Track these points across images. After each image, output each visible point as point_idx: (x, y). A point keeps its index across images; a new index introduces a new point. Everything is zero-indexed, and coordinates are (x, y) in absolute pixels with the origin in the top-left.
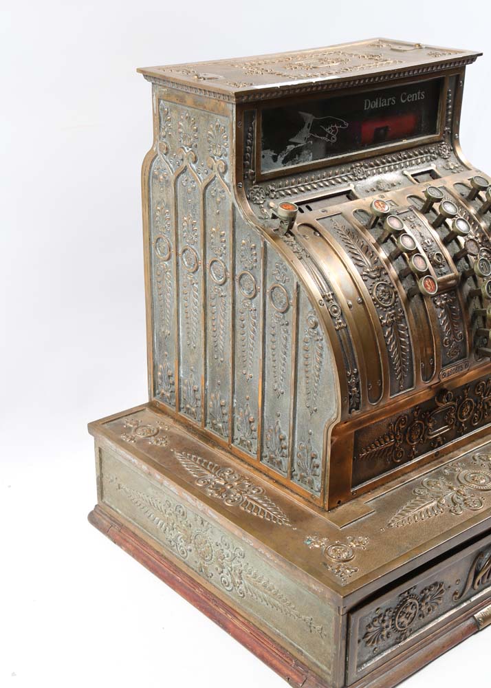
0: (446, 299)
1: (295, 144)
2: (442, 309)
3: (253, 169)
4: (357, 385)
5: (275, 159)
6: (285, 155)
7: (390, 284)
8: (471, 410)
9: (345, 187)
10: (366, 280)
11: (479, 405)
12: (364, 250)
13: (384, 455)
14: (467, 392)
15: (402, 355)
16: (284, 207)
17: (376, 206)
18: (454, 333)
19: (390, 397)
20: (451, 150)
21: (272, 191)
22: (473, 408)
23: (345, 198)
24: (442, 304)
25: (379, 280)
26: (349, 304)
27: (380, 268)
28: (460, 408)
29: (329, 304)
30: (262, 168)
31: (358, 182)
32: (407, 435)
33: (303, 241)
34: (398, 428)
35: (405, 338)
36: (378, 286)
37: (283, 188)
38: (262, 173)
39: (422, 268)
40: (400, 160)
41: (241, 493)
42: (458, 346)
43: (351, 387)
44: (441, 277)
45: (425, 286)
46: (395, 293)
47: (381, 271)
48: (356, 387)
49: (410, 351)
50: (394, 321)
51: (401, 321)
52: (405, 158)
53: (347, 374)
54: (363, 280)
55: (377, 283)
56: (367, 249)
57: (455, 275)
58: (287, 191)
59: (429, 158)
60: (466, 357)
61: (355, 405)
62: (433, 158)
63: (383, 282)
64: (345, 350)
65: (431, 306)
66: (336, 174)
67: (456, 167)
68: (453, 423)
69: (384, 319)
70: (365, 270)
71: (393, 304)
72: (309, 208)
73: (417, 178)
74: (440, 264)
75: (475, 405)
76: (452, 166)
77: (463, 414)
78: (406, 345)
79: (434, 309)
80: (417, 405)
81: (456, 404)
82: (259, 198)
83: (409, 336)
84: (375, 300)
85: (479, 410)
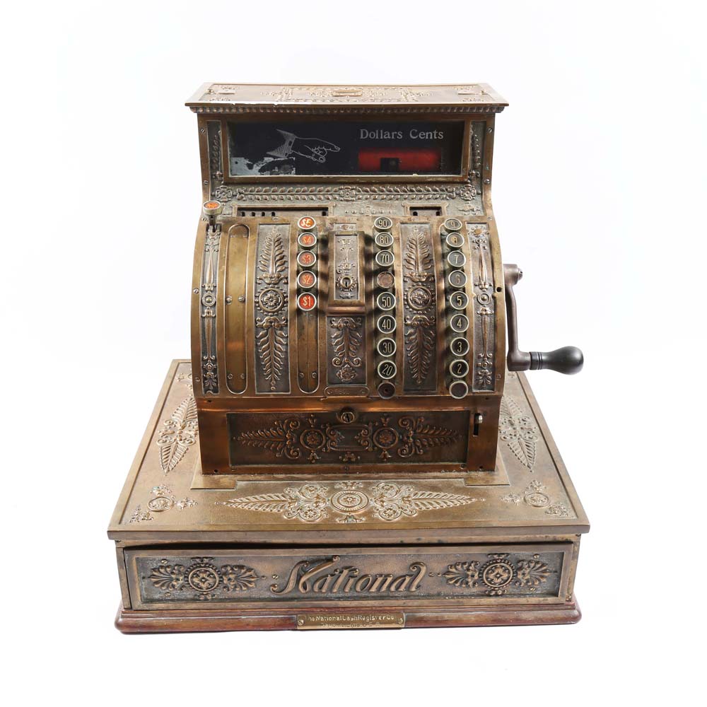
0: (346, 323)
1: (274, 157)
2: (339, 330)
3: (221, 172)
4: (215, 371)
5: (250, 167)
6: (262, 165)
7: (284, 293)
8: (394, 441)
9: (323, 204)
10: (259, 284)
11: (406, 438)
12: (278, 258)
13: (273, 448)
14: (386, 421)
15: (275, 358)
16: (209, 205)
17: (301, 222)
18: (348, 356)
19: (256, 393)
20: (478, 194)
21: (240, 193)
22: (397, 439)
23: (320, 213)
24: (340, 326)
25: (274, 287)
26: (228, 299)
27: (282, 277)
28: (376, 434)
29: (206, 294)
30: (234, 172)
31: (343, 203)
32: (301, 437)
33: (223, 238)
34: (288, 427)
35: (281, 344)
36: (268, 291)
37: (253, 193)
38: (230, 176)
39: (306, 285)
40: (404, 191)
41: (178, 439)
42: (353, 370)
43: (206, 371)
44: (340, 300)
45: (301, 301)
46: (285, 302)
47: (282, 279)
48: (213, 371)
49: (286, 359)
50: (271, 326)
51: (281, 329)
52: (412, 191)
53: (203, 358)
54: (256, 283)
55: (269, 289)
56: (282, 258)
57: (359, 302)
58: (257, 196)
59: (445, 196)
60: (365, 383)
61: (212, 388)
62: (450, 197)
63: (277, 290)
64: (206, 337)
65: (323, 324)
66: (320, 191)
67: (473, 210)
68: (368, 446)
69: (261, 321)
70: (264, 275)
71: (277, 311)
72: (273, 214)
73: (417, 211)
74: (347, 288)
75: (401, 437)
76: (469, 208)
77: (381, 440)
78: (281, 351)
79: (327, 327)
80: (313, 414)
81: (371, 428)
82: (224, 198)
83: (287, 344)
84: (258, 302)
85: (407, 443)
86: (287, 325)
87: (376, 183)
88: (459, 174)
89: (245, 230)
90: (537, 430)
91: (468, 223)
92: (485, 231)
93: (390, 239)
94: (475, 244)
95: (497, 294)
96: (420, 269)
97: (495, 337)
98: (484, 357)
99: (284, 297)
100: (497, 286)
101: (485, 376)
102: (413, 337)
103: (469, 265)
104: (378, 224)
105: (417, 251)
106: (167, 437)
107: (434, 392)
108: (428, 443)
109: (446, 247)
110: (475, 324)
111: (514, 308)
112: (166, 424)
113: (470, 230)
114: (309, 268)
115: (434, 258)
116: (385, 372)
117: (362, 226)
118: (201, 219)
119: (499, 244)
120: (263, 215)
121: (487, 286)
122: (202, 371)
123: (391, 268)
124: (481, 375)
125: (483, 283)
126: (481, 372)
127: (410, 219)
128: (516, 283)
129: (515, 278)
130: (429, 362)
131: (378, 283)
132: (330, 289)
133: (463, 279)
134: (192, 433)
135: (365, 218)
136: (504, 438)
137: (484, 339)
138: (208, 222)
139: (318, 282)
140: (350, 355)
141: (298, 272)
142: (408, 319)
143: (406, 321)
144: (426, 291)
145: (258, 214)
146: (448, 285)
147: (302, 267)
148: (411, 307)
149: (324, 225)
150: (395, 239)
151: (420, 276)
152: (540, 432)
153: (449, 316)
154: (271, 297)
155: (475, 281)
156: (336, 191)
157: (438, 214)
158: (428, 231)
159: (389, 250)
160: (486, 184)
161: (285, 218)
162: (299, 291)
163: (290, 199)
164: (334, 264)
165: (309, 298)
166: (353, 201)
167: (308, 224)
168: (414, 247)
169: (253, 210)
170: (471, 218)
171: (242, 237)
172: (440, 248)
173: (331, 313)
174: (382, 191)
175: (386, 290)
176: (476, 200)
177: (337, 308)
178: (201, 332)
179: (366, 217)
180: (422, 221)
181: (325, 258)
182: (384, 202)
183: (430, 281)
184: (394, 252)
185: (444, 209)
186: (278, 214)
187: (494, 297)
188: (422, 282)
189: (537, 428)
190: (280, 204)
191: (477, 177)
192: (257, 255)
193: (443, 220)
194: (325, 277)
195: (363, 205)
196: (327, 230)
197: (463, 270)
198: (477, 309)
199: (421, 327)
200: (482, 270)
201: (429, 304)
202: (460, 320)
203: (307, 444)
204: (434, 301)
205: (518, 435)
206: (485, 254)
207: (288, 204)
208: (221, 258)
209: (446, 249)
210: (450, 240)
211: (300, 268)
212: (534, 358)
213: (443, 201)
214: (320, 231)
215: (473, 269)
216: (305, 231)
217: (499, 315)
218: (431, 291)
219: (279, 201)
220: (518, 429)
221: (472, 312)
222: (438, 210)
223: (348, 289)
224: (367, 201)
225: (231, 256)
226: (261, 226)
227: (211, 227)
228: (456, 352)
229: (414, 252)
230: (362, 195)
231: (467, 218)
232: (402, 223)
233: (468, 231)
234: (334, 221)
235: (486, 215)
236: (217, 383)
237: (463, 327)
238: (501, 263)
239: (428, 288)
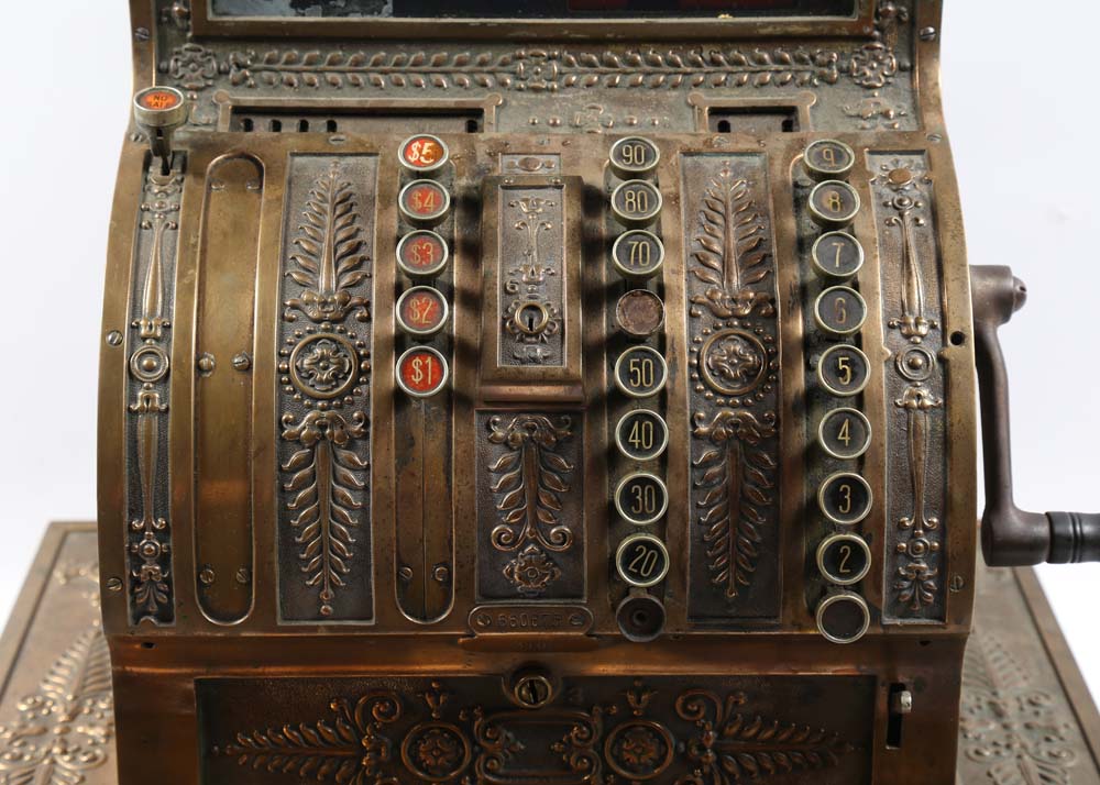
0: (531, 429)
2: (511, 450)
3: (186, 4)
4: (163, 560)
7: (360, 346)
8: (663, 758)
9: (469, 99)
10: (291, 320)
11: (695, 751)
12: (343, 249)
13: (325, 776)
14: (639, 701)
15: (332, 526)
16: (151, 99)
17: (407, 151)
18: (536, 522)
19: (280, 623)
20: (901, 69)
21: (240, 66)
22: (671, 752)
23: (459, 125)
24: (513, 439)
25: (332, 330)
26: (204, 362)
27: (355, 301)
28: (612, 737)
29: (141, 348)
30: (222, 6)
31: (526, 95)
32: (404, 746)
33: (190, 192)
34: (367, 718)
35: (351, 486)
36: (316, 341)
37: (276, 66)
38: (211, 17)
39: (420, 326)
40: (695, 64)
41: (56, 750)
42: (549, 559)
43: (138, 560)
44: (513, 366)
45: (406, 370)
46: (361, 372)
47: (353, 308)
48: (158, 563)
49: (363, 528)
50: (323, 437)
51: (351, 445)
52: (715, 62)
53: (130, 525)
54: (282, 317)
55: (319, 334)
56: (354, 250)
57: (566, 372)
58: (285, 76)
59: (807, 77)
60: (580, 597)
61: (154, 608)
62: (822, 78)
63: (340, 337)
64: (142, 465)
65: (466, 433)
66: (461, 63)
67: (886, 115)
68: (589, 771)
69: (295, 422)
70: (305, 297)
71: (340, 396)
72: (332, 127)
73: (731, 120)
74: (531, 334)
75: (682, 746)
76: (872, 110)
77: (626, 756)
78: (349, 507)
79: (478, 440)
80: (436, 680)
81: (597, 723)
82: (194, 76)
83: (366, 488)
84: (287, 371)
85: (700, 765)
86: (365, 436)
87: (615, 42)
88: (849, 12)
89: (251, 170)
90: (1070, 732)
91: (872, 152)
92: (919, 173)
93: (653, 200)
94: (890, 210)
95: (952, 351)
96: (736, 281)
97: (945, 471)
98: (914, 527)
99: (360, 359)
100: (953, 328)
101: (918, 581)
102: (716, 469)
103: (873, 269)
104: (619, 156)
105: (726, 231)
106: (24, 744)
107: (773, 622)
108: (758, 764)
109: (808, 221)
110: (891, 436)
111: (1000, 390)
112: (23, 707)
113: (878, 173)
114: (429, 280)
115: (774, 250)
116: (638, 566)
117: (574, 162)
118: (128, 138)
119: (958, 210)
120: (304, 127)
121: (923, 330)
122: (127, 560)
123: (655, 280)
124: (905, 578)
125: (912, 321)
126: (907, 569)
127: (708, 143)
128: (1006, 317)
129: (1006, 302)
130: (758, 539)
131: (619, 320)
132: (486, 336)
133: (855, 310)
134: (98, 732)
135: (584, 140)
136: (977, 753)
137: (913, 478)
138: (147, 146)
139: (452, 317)
140: (540, 516)
141: (398, 289)
142: (700, 418)
143: (694, 426)
144: (751, 344)
145: (290, 125)
146: (813, 327)
147: (409, 275)
148: (709, 387)
149: (472, 158)
150: (666, 198)
151: (734, 301)
152: (1079, 739)
153: (817, 412)
154: (323, 358)
155: (888, 316)
156: (504, 64)
157: (788, 127)
158: (760, 176)
159: (651, 231)
160: (926, 39)
161: (364, 137)
162: (400, 341)
163: (377, 85)
164: (497, 269)
165: (429, 360)
166: (552, 90)
167: (427, 157)
168: (719, 220)
169: (277, 113)
170: (881, 137)
171: (245, 191)
172: (791, 224)
173: (487, 403)
174: (634, 63)
175: (640, 340)
176: (895, 86)
177: (506, 390)
178: (125, 453)
179: (587, 137)
180: (743, 146)
181: (473, 251)
182: (637, 93)
183: (764, 314)
184: (664, 233)
185: (805, 110)
186: (344, 125)
187: (942, 360)
188: (740, 318)
189: (1073, 726)
190: (350, 99)
191: (899, 20)
192: (286, 242)
193: (801, 144)
194: (473, 302)
195: (580, 102)
196: (479, 172)
197: (856, 286)
198: (894, 392)
199: (736, 443)
200: (909, 285)
201: (760, 378)
202: (846, 425)
203: (418, 764)
204: (773, 371)
205: (1016, 746)
206: (917, 240)
207: (371, 99)
208: (185, 248)
209: (809, 227)
210: (819, 200)
211: (404, 278)
212: (1059, 529)
213: (804, 91)
214: (460, 175)
215: (884, 279)
216: (419, 175)
217: (956, 408)
218: (764, 342)
219: (347, 89)
220: (1017, 727)
221: (880, 401)
222: (788, 117)
223: (536, 335)
224: (591, 91)
225: (213, 241)
226: (298, 160)
227: (158, 161)
228: (835, 511)
229: (720, 235)
230: (577, 73)
231: (868, 139)
232: (688, 153)
233: (871, 175)
234: (499, 149)
235: (922, 127)
236: (169, 594)
237: (855, 443)
238: (964, 265)
239: (757, 334)
